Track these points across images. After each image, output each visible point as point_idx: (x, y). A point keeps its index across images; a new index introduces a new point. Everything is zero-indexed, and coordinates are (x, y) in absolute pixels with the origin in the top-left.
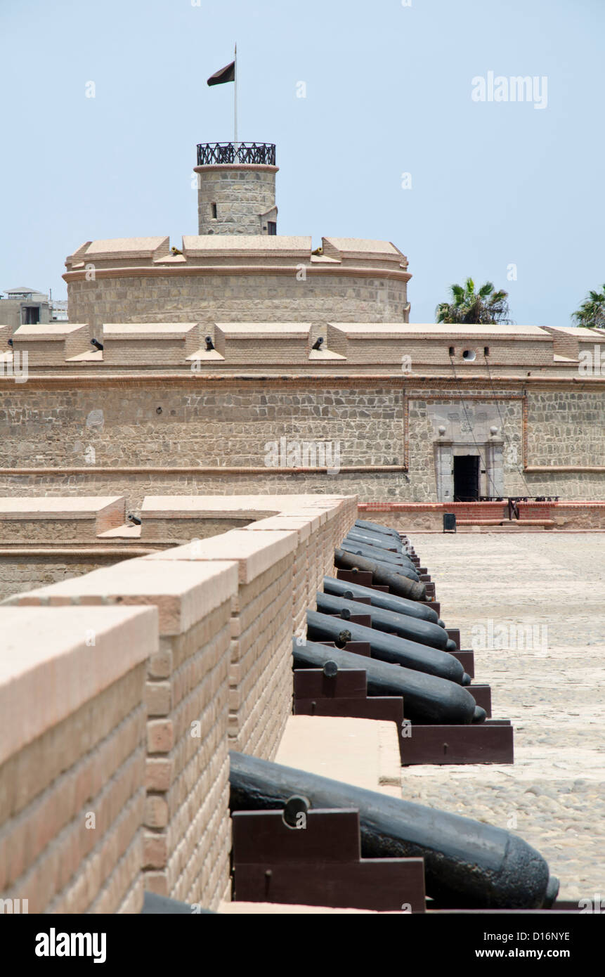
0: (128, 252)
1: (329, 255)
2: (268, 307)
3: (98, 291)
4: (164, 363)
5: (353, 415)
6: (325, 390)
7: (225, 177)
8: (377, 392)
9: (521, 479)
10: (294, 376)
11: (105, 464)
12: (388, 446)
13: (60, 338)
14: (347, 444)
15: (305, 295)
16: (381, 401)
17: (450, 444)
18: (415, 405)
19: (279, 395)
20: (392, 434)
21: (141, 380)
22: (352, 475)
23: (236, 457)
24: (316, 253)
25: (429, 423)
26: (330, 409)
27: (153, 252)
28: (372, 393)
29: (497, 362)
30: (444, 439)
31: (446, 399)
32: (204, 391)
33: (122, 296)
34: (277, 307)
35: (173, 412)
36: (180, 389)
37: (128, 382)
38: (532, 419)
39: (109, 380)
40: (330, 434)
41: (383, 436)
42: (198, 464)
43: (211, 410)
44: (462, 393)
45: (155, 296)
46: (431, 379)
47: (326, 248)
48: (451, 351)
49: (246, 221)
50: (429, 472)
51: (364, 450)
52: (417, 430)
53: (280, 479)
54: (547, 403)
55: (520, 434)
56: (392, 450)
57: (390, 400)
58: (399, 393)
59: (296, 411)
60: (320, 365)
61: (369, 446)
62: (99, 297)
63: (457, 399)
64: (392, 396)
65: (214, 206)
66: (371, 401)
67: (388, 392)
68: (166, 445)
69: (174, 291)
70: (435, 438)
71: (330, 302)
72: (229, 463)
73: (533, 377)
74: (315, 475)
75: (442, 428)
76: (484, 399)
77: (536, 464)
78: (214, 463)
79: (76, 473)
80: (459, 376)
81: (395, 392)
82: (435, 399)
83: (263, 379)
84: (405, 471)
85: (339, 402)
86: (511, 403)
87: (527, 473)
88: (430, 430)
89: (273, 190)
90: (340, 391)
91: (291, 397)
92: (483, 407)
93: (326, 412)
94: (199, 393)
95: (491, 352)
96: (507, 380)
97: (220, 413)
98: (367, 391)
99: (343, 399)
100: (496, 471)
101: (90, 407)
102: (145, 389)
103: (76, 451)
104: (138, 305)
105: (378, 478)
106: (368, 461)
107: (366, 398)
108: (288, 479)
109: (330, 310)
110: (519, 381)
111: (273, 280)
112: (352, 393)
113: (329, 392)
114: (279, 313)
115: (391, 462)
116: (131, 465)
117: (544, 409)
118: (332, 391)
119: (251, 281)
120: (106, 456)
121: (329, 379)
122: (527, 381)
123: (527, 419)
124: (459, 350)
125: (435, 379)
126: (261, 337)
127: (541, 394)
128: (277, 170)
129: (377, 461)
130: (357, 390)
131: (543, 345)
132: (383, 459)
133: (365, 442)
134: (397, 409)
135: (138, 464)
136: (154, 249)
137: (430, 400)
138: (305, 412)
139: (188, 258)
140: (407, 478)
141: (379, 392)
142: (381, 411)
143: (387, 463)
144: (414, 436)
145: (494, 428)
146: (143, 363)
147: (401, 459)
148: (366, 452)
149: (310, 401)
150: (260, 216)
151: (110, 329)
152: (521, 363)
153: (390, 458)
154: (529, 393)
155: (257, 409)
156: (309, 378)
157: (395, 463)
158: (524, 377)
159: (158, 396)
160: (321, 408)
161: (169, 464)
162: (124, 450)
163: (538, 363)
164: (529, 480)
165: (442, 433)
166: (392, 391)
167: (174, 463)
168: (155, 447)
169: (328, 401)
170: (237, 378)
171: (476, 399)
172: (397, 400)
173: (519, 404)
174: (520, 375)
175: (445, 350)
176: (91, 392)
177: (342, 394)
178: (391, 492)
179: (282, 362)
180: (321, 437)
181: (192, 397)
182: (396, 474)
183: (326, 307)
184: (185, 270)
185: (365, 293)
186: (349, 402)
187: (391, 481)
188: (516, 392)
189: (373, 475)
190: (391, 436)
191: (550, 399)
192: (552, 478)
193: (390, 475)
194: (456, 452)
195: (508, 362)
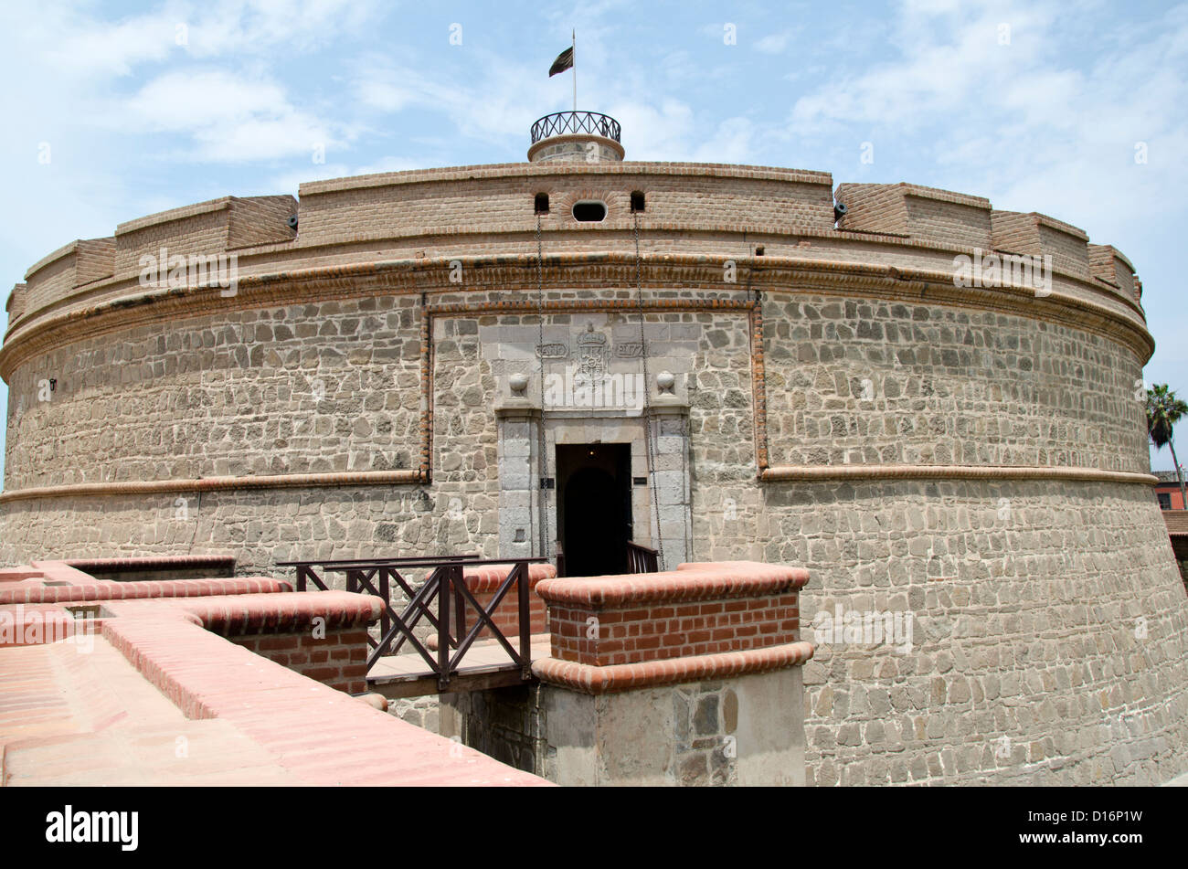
5: (312, 358)
6: (258, 312)
8: (363, 306)
9: (756, 495)
12: (385, 427)
14: (297, 424)
16: (371, 324)
17: (541, 416)
18: (449, 328)
19: (182, 332)
20: (394, 397)
25: (485, 368)
26: (266, 351)
28: (351, 308)
30: (520, 401)
31: (533, 312)
35: (65, 386)
40: (264, 406)
41: (374, 404)
42: (81, 478)
44: (572, 295)
46: (480, 264)
48: (542, 204)
50: (484, 483)
51: (333, 436)
52: (457, 384)
54: (825, 321)
55: (747, 391)
56: (393, 435)
57: (392, 321)
58: (411, 302)
59: (208, 361)
61: (344, 429)
63: (562, 312)
64: (397, 311)
66: (349, 327)
67: (387, 304)
68: (56, 446)
70: (505, 400)
72: (115, 475)
73: (768, 257)
74: (236, 496)
75: (519, 377)
76: (640, 309)
77: (797, 460)
78: (97, 475)
81: (403, 303)
82: (502, 310)
84: (424, 481)
85: (283, 334)
86: (717, 318)
87: (767, 481)
88: (489, 384)
90: (287, 309)
91: (201, 333)
92: (630, 328)
93: (258, 357)
94: (89, 345)
95: (649, 203)
96: (694, 263)
97: (108, 376)
98: (342, 304)
99: (292, 327)
100: (664, 480)
105: (359, 498)
106: (342, 462)
107: (336, 320)
108: (189, 505)
112: (311, 312)
113: (265, 315)
115: (391, 462)
116: (33, 483)
117: (816, 332)
118: (272, 311)
122: (757, 267)
123: (762, 355)
124: (560, 200)
125: (488, 263)
127: (806, 300)
129: (361, 460)
130: (320, 305)
131: (801, 192)
132: (372, 456)
133: (334, 418)
134: (406, 339)
135: (37, 481)
137: (487, 313)
138: (222, 361)
140: (426, 497)
141: (367, 305)
142: (370, 345)
143: (380, 464)
144: (447, 401)
145: (668, 376)
147: (415, 456)
148: (337, 442)
149: (231, 337)
153: (390, 454)
154: (769, 297)
155: (152, 364)
157: (400, 466)
158: (748, 257)
159: (55, 360)
160: (250, 350)
161: (58, 479)
163: (786, 230)
164: (773, 500)
165: (519, 390)
166: (397, 300)
167: (61, 478)
168: (49, 450)
169: (264, 333)
171: (614, 311)
172: (406, 320)
173: (742, 320)
175: (524, 202)
177: (292, 314)
178: (387, 532)
180: (249, 411)
181: (83, 354)
182: (402, 491)
186: (305, 331)
187: (389, 507)
189: (347, 492)
190: (395, 403)
191: (832, 312)
192: (847, 495)
193: (387, 491)
194: (562, 434)
195: (696, 225)
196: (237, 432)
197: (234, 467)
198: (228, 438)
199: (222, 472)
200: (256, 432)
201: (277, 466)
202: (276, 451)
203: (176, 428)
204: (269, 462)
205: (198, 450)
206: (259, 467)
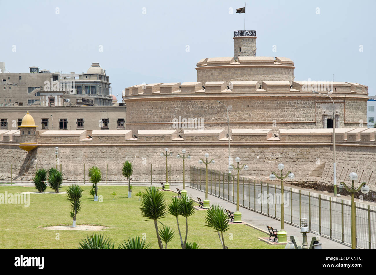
0: (222, 61)
1: (278, 62)
3: (212, 72)
4: (250, 92)
5: (302, 107)
6: (294, 100)
7: (244, 40)
9: (344, 126)
10: (286, 96)
11: (232, 121)
12: (311, 116)
14: (300, 115)
15: (273, 74)
16: (309, 103)
17: (327, 115)
18: (317, 104)
19: (282, 101)
20: (312, 112)
21: (243, 97)
22: (301, 124)
23: (270, 119)
24: (275, 61)
25: (321, 109)
26: (295, 105)
27: (230, 61)
29: (338, 92)
30: (325, 114)
31: (325, 103)
32: (261, 100)
33: (220, 74)
35: (252, 106)
36: (254, 100)
37: (240, 98)
38: (346, 109)
39: (234, 97)
40: (295, 112)
41: (309, 113)
42: (259, 121)
43: (263, 106)
44: (329, 101)
45: (231, 74)
46: (322, 97)
47: (277, 59)
49: (249, 52)
50: (321, 123)
51: (305, 117)
52: (318, 111)
53: (282, 125)
54: (349, 104)
55: (343, 113)
57: (311, 103)
58: (313, 101)
59: (286, 106)
60: (293, 93)
62: (212, 74)
63: (328, 103)
64: (312, 102)
65: (240, 48)
66: (306, 103)
67: (311, 101)
68: (250, 115)
69: (236, 72)
70: (323, 114)
71: (279, 75)
72: (268, 121)
73: (346, 97)
74: (291, 124)
75: (325, 111)
77: (347, 121)
78: (264, 120)
79: (224, 123)
80: (329, 96)
81: (312, 101)
82: (323, 102)
83: (278, 97)
84: (315, 123)
85: (298, 103)
86: (341, 104)
87: (345, 123)
88: (322, 111)
89: (256, 44)
90: (298, 100)
91: (285, 102)
92: (334, 105)
93: (294, 106)
94: (259, 101)
95: (337, 90)
96: (340, 97)
97: (265, 106)
98: (305, 100)
99: (299, 103)
101: (228, 105)
102: (244, 100)
103: (224, 117)
104: (225, 76)
106: (306, 120)
107: (305, 102)
108: (284, 125)
109: (279, 78)
110: (344, 98)
111: (264, 69)
112: (301, 101)
113: (295, 101)
115: (311, 120)
116: (240, 121)
118: (296, 100)
119: (259, 69)
120: (233, 118)
121: (296, 97)
122: (345, 98)
123: (345, 108)
127: (348, 101)
128: (256, 38)
129: (308, 120)
130: (303, 100)
131: (349, 88)
132: (309, 120)
133: (305, 115)
134: (313, 105)
135: (242, 121)
137: (322, 103)
138: (289, 106)
139: (241, 63)
140: (315, 125)
141: (308, 101)
142: (309, 106)
143: (310, 121)
144: (317, 113)
145: (337, 111)
146: (244, 92)
147: (314, 119)
149: (290, 103)
150: (253, 51)
152: (344, 92)
153: (311, 119)
154: (345, 101)
155: (276, 105)
156: (290, 97)
157: (312, 121)
158: (345, 97)
159: (248, 102)
160: (293, 105)
161: (251, 121)
162: (238, 117)
163: (348, 93)
165: (324, 112)
166: (312, 100)
167: (252, 120)
168: (247, 116)
169: (295, 103)
170: (271, 97)
172: (313, 103)
173: (343, 104)
174: (343, 96)
176: (228, 100)
177: (299, 101)
179: (283, 92)
180: (293, 113)
181: (258, 102)
182: (313, 124)
183: (278, 77)
184: (240, 67)
185: (287, 73)
186: (301, 103)
187: (312, 126)
188: (342, 101)
189: (307, 124)
190: (312, 113)
191: (350, 103)
193: (311, 124)
194: (328, 118)
195: (341, 92)
196: (291, 116)
197: (291, 120)
198: (290, 116)
199: (289, 120)
200: (294, 116)
201: (297, 120)
202: (297, 118)
203: (281, 115)
204: (296, 120)
205: (285, 118)
206: (295, 120)
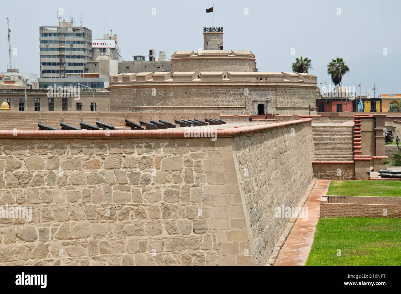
0: (184, 54)
1: (233, 55)
2: (217, 67)
3: (177, 63)
4: (187, 81)
5: (233, 94)
6: (226, 88)
7: (210, 35)
8: (239, 89)
9: (275, 109)
10: (218, 85)
11: (174, 106)
12: (241, 102)
13: (163, 75)
14: (231, 101)
15: (227, 65)
16: (240, 91)
17: (257, 101)
18: (248, 92)
19: (215, 89)
21: (182, 85)
22: (232, 109)
23: (204, 104)
24: (230, 54)
25: (252, 96)
26: (227, 93)
27: (190, 54)
28: (237, 89)
29: (269, 81)
30: (255, 100)
31: (256, 90)
32: (197, 88)
33: (183, 65)
34: (220, 67)
35: (189, 93)
36: (191, 88)
37: (179, 86)
38: (278, 95)
39: (175, 85)
40: (227, 99)
41: (240, 99)
42: (195, 106)
43: (198, 93)
44: (260, 89)
45: (190, 65)
46: (252, 85)
47: (232, 53)
48: (257, 79)
49: (215, 46)
50: (251, 108)
52: (249, 98)
53: (215, 109)
54: (282, 91)
55: (275, 99)
57: (242, 90)
58: (244, 89)
59: (219, 93)
60: (225, 82)
61: (237, 102)
62: (178, 65)
63: (259, 90)
65: (207, 43)
66: (237, 91)
67: (241, 88)
68: (188, 101)
69: (195, 64)
70: (253, 100)
71: (233, 66)
72: (203, 105)
73: (278, 85)
74: (223, 108)
75: (255, 97)
76: (266, 90)
77: (279, 106)
78: (199, 105)
79: (167, 108)
80: (259, 85)
82: (253, 90)
83: (211, 85)
84: (245, 107)
85: (229, 91)
86: (273, 91)
87: (277, 108)
88: (252, 98)
89: (222, 38)
90: (230, 88)
91: (218, 90)
92: (265, 92)
93: (226, 93)
94: (196, 88)
95: (267, 78)
96: (271, 86)
97: (201, 93)
98: (236, 88)
100: (268, 108)
101: (170, 92)
102: (183, 88)
103: (167, 102)
104: (186, 67)
105: (239, 109)
106: (236, 105)
107: (236, 90)
108: (217, 109)
110: (274, 86)
111: (219, 61)
112: (233, 89)
114: (220, 69)
116: (180, 106)
117: (281, 92)
118: (228, 88)
119: (213, 61)
120: (174, 103)
121: (226, 85)
122: (277, 86)
123: (276, 95)
124: (259, 78)
125: (253, 85)
126: (210, 75)
127: (281, 89)
128: (223, 33)
129: (239, 105)
130: (234, 88)
131: (281, 77)
133: (236, 100)
135: (181, 105)
136: (190, 53)
138: (221, 93)
139: (198, 55)
140: (246, 109)
142: (240, 93)
143: (241, 106)
144: (248, 99)
145: (268, 97)
146: (182, 81)
147: (244, 104)
149: (222, 91)
150: (218, 45)
151: (175, 73)
152: (275, 81)
153: (242, 104)
154: (277, 89)
155: (209, 92)
156: (222, 85)
157: (243, 106)
158: (276, 85)
159: (186, 89)
161: (189, 105)
162: (178, 102)
163: (279, 81)
164: (277, 110)
165: (255, 98)
167: (190, 105)
168: (185, 101)
169: (227, 90)
170: (204, 85)
171: (263, 90)
173: (275, 91)
174: (275, 84)
175: (256, 78)
176: (170, 88)
177: (230, 89)
178: (242, 113)
179: (215, 81)
180: (225, 99)
181: (194, 90)
182: (243, 108)
183: (232, 67)
184: (197, 59)
185: (242, 64)
186: (232, 91)
187: (242, 110)
188: (274, 88)
189: (237, 108)
190: (242, 99)
191: (283, 90)
192: (283, 110)
193: (242, 108)
194: (258, 103)
195: (272, 81)
196: (223, 101)
197: (223, 105)
198: (222, 102)
199: (221, 105)
200: (226, 102)
201: (229, 105)
202: (229, 104)
203: (214, 100)
204: (228, 105)
205: (218, 103)
206: (226, 105)
